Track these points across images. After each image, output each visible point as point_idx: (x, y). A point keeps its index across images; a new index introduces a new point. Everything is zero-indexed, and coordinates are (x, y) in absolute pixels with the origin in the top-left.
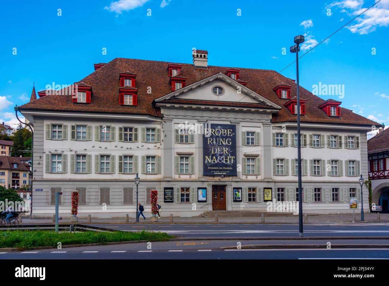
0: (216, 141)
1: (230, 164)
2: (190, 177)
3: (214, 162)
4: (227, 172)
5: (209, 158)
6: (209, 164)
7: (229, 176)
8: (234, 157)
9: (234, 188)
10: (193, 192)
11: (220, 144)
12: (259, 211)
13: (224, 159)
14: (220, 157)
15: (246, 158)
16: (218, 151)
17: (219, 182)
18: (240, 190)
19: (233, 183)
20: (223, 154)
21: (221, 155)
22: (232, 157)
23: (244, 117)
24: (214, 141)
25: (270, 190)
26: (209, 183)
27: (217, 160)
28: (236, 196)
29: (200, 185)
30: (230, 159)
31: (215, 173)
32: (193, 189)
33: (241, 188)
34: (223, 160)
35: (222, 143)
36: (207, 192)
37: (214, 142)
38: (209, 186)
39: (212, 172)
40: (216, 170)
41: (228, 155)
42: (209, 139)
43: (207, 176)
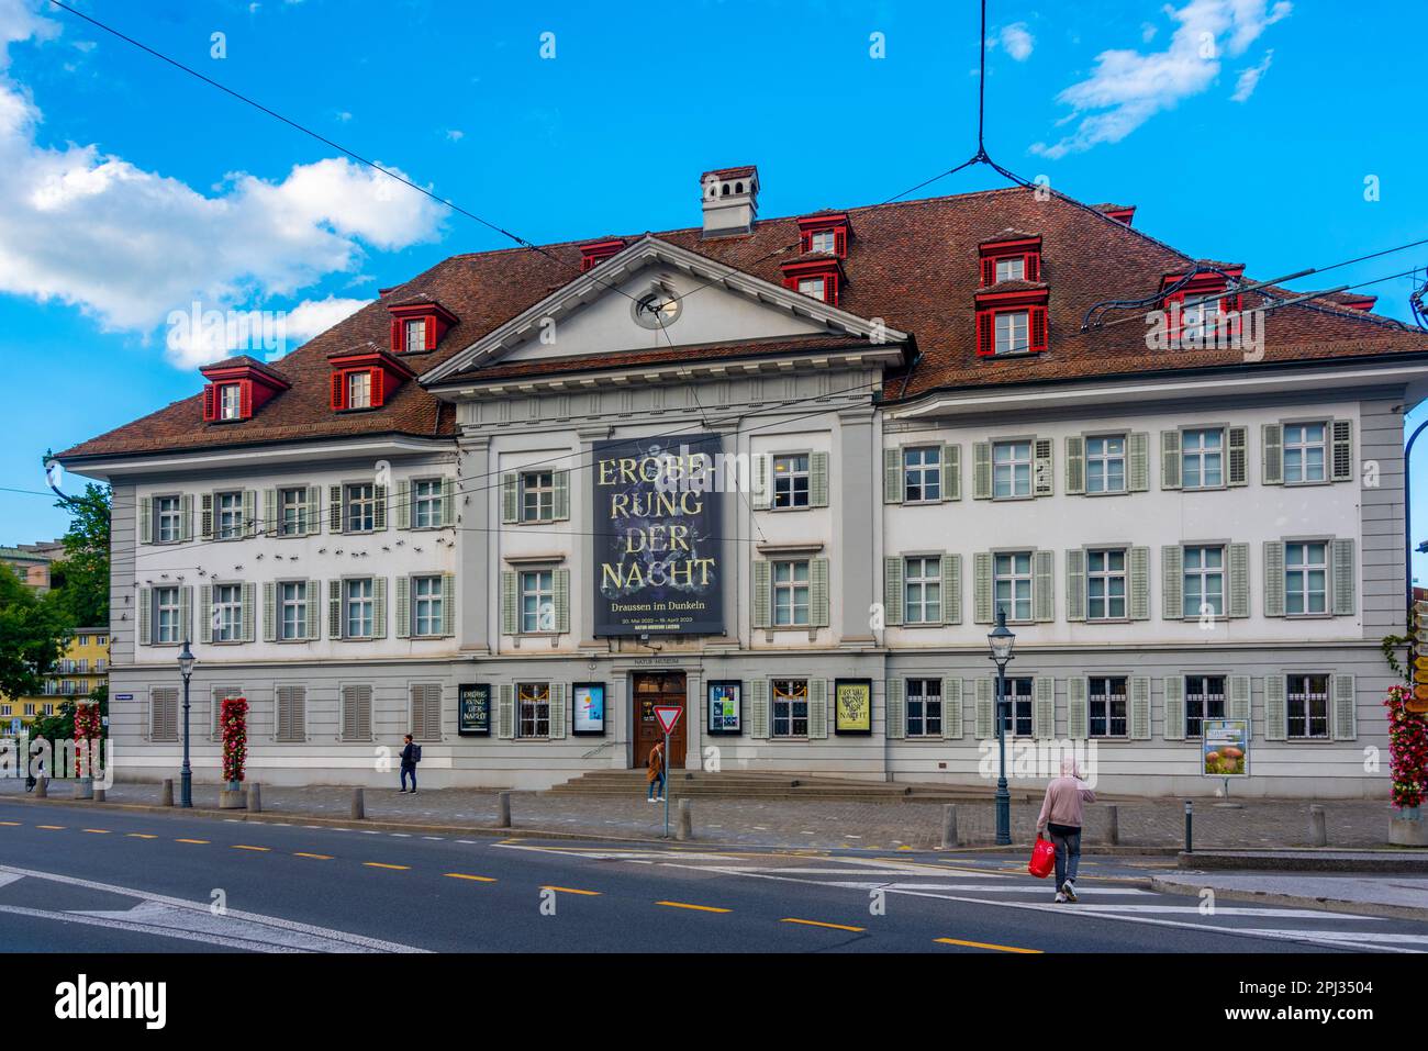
0: (643, 504)
1: (695, 589)
2: (554, 645)
3: (634, 583)
4: (682, 620)
5: (616, 571)
6: (614, 593)
7: (696, 636)
8: (712, 561)
9: (710, 683)
10: (558, 698)
11: (659, 514)
12: (814, 774)
13: (673, 572)
14: (657, 566)
15: (768, 562)
16: (648, 542)
17: (653, 660)
18: (736, 691)
19: (707, 664)
20: (668, 552)
21: (659, 557)
22: (704, 562)
23: (760, 396)
24: (635, 504)
25: (865, 689)
26: (616, 663)
27: (644, 575)
28: (718, 712)
29: (582, 673)
30: (696, 570)
31: (637, 628)
32: (558, 687)
33: (739, 683)
34: (669, 575)
35: (664, 508)
36: (608, 700)
37: (636, 510)
38: (615, 676)
39: (625, 621)
40: (640, 615)
41: (688, 554)
42: (615, 500)
43: (610, 638)
